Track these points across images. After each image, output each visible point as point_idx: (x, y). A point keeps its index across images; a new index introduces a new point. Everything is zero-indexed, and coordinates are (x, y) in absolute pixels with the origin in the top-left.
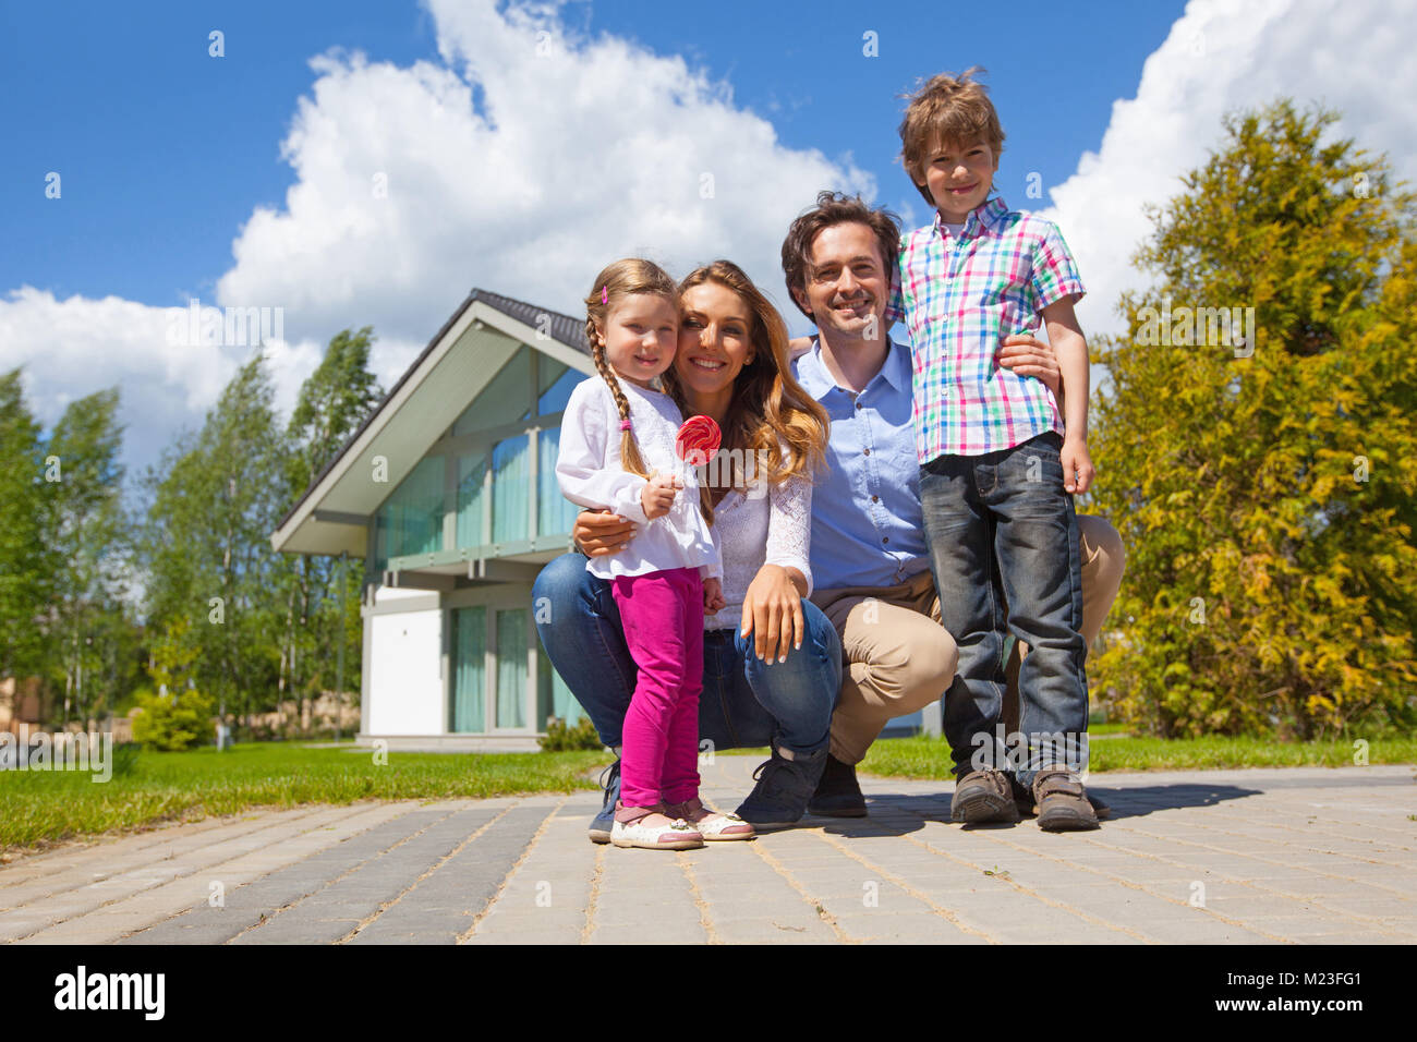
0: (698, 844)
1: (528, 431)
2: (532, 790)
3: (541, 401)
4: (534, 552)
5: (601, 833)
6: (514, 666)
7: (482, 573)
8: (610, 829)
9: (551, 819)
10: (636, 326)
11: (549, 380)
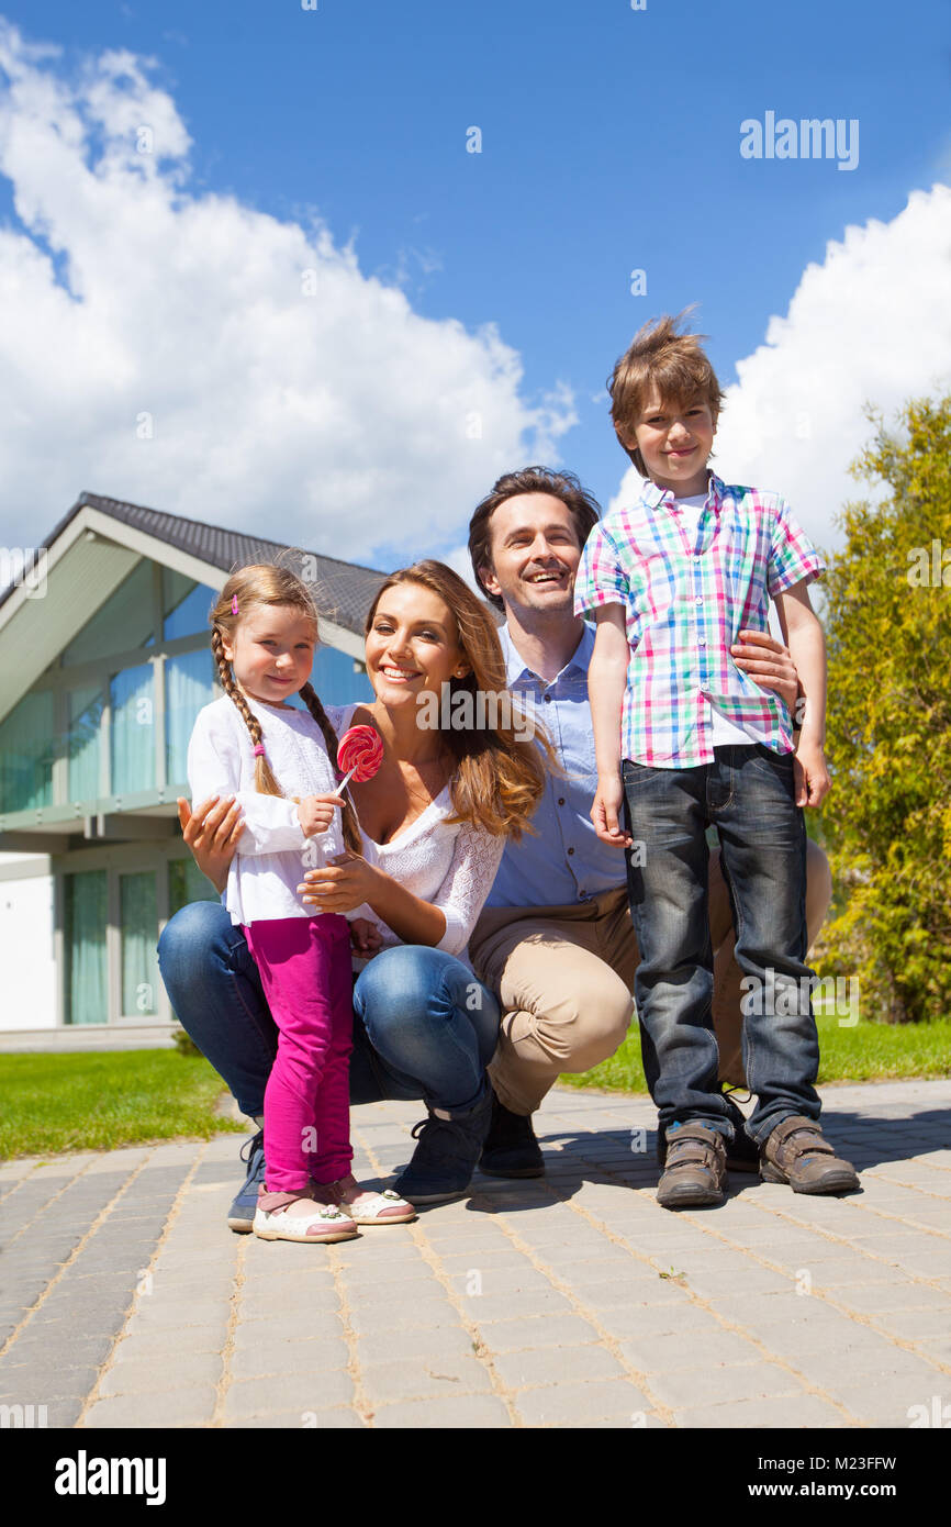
0: (351, 1234)
1: (152, 660)
2: (165, 1136)
3: (168, 623)
4: (162, 804)
5: (241, 1222)
6: (141, 941)
7: (101, 831)
8: (252, 1216)
9: (187, 1189)
10: (270, 644)
11: (176, 599)
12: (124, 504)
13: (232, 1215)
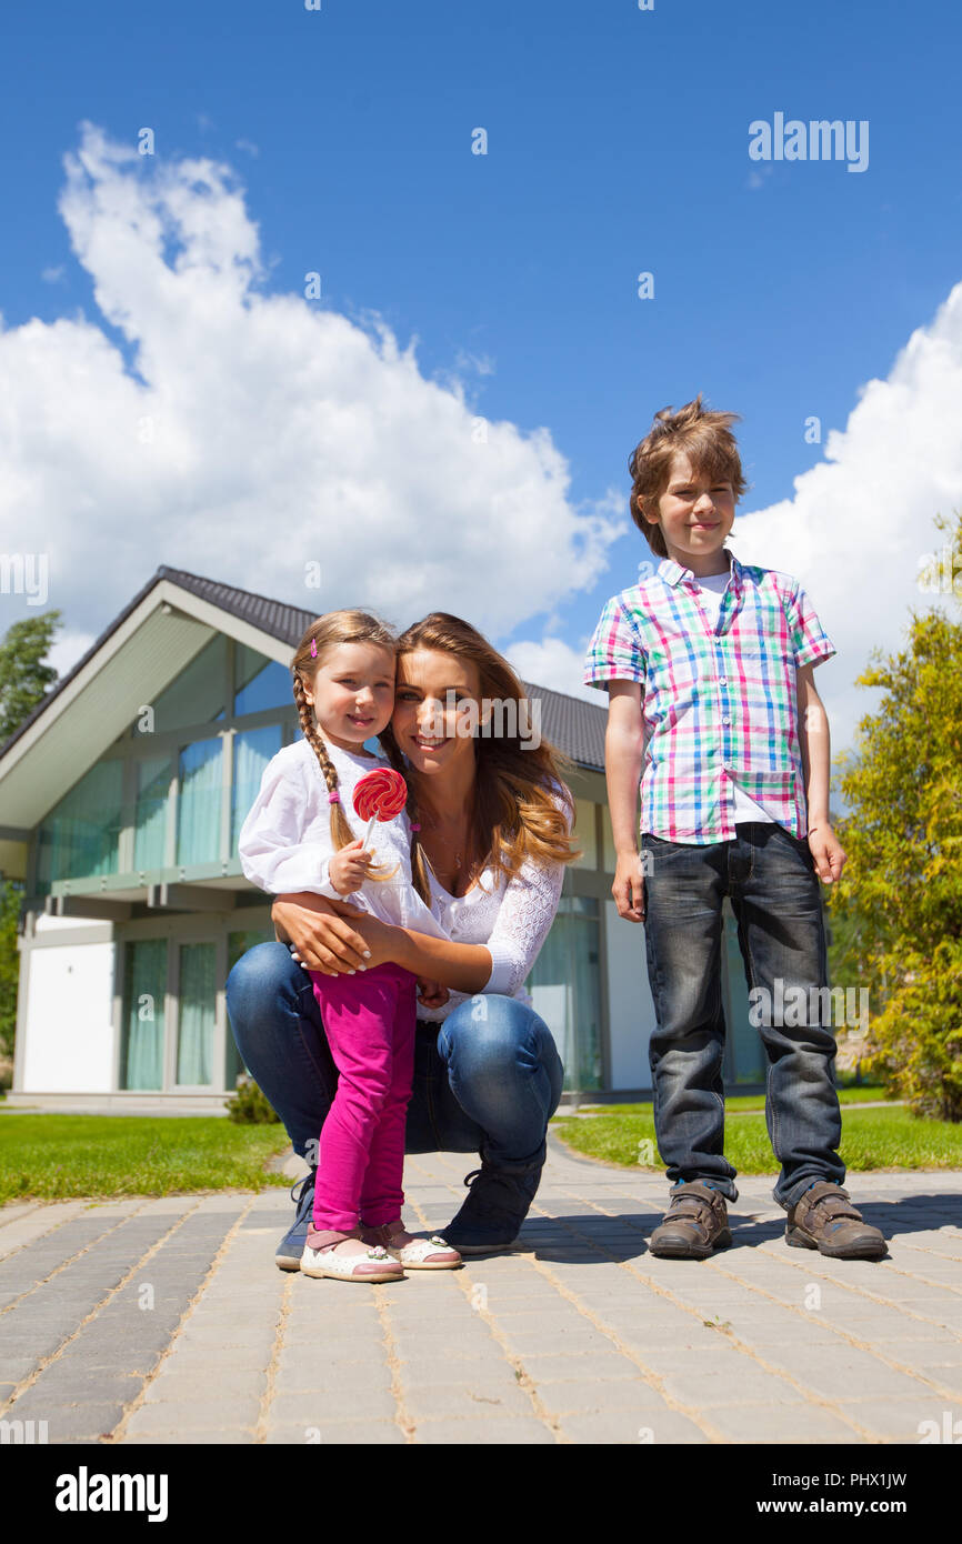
0: (397, 1275)
1: (222, 734)
2: (216, 1186)
3: (239, 698)
4: (225, 876)
5: (289, 1260)
6: (199, 1012)
7: (164, 900)
8: (300, 1254)
9: (235, 1232)
10: (349, 681)
11: (247, 677)
12: (201, 579)
13: (280, 1252)
